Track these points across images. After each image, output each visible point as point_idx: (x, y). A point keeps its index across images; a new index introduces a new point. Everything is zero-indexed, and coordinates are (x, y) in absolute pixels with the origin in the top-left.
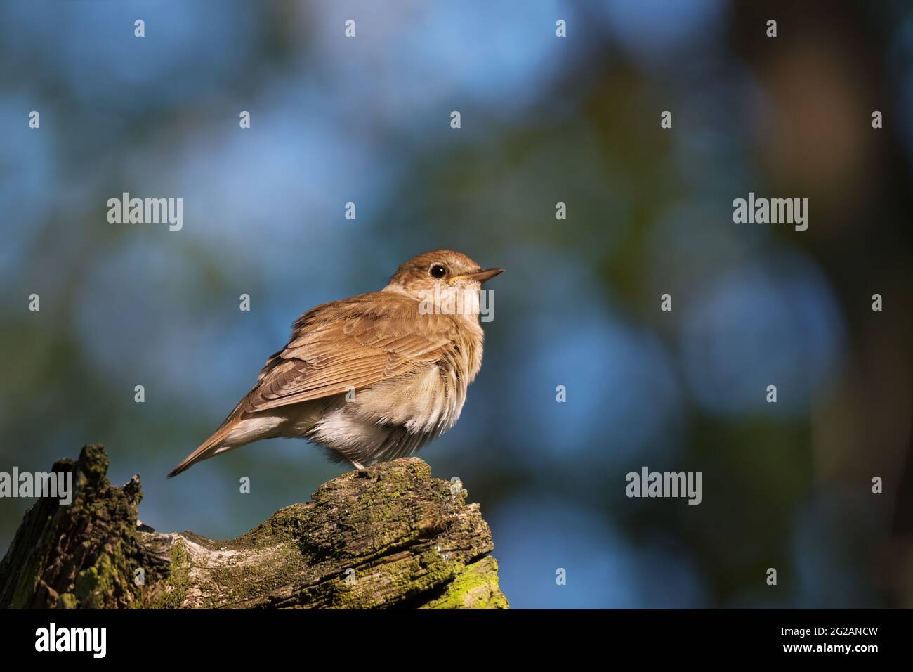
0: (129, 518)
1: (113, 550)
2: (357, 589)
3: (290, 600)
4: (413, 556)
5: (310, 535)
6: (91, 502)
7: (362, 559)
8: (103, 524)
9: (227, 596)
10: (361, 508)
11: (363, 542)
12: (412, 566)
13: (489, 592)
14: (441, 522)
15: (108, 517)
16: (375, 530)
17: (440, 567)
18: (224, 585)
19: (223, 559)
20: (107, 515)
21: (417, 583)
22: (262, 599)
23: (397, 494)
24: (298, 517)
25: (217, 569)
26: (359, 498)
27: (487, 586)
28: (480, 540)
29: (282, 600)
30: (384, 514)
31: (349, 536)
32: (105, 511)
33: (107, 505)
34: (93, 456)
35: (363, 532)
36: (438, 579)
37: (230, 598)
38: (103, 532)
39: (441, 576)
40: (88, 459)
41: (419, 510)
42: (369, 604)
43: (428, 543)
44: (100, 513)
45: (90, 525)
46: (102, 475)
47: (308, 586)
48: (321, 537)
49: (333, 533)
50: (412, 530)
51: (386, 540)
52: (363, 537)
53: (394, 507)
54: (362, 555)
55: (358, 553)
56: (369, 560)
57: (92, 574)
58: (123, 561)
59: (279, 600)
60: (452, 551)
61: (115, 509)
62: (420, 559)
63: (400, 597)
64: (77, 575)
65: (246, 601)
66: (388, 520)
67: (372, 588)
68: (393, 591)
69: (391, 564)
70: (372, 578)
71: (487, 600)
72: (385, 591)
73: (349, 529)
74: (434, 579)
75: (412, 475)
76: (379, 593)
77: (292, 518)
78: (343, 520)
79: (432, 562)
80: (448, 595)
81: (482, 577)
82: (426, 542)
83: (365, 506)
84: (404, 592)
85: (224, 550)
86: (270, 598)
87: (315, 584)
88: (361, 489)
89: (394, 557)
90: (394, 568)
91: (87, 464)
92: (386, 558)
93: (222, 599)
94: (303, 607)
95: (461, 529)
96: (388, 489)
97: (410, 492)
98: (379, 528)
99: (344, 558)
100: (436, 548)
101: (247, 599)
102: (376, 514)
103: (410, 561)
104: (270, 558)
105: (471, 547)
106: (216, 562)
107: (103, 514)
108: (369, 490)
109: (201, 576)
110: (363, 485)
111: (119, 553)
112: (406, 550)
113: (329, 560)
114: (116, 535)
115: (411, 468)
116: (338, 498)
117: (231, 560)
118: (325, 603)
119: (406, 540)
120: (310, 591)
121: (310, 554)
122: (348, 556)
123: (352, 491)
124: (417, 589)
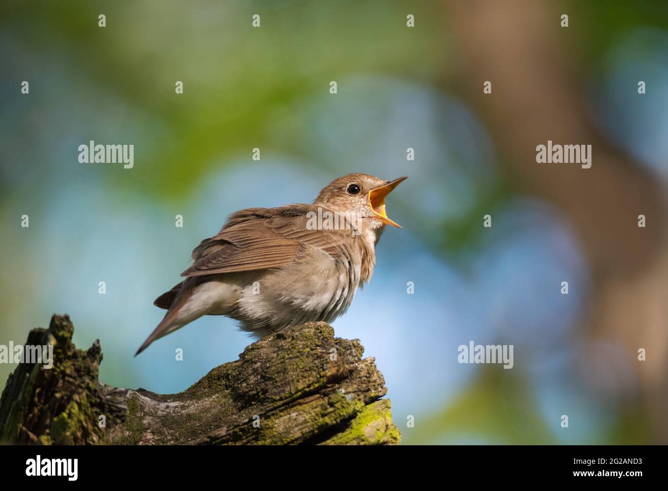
0: (91, 374)
1: (80, 399)
2: (278, 426)
3: (224, 438)
4: (322, 398)
5: (239, 386)
6: (61, 363)
7: (281, 402)
8: (71, 380)
9: (174, 438)
10: (279, 362)
11: (282, 389)
12: (322, 405)
13: (385, 425)
14: (344, 370)
15: (75, 374)
16: (291, 378)
17: (345, 405)
18: (171, 430)
19: (170, 408)
20: (74, 372)
21: (327, 420)
22: (203, 439)
23: (308, 349)
24: (229, 372)
25: (165, 416)
26: (278, 355)
27: (384, 420)
28: (376, 385)
29: (218, 439)
30: (298, 366)
31: (271, 384)
32: (72, 370)
33: (73, 365)
34: (61, 323)
35: (281, 381)
36: (344, 415)
37: (177, 439)
38: (72, 386)
39: (346, 413)
40: (57, 326)
41: (326, 361)
42: (289, 438)
43: (334, 387)
44: (68, 371)
45: (61, 381)
46: (69, 340)
47: (239, 426)
48: (248, 387)
49: (257, 383)
50: (321, 377)
51: (300, 386)
52: (282, 384)
53: (306, 360)
54: (281, 399)
55: (278, 398)
56: (287, 403)
57: (63, 418)
58: (88, 408)
59: (216, 438)
60: (354, 392)
61: (81, 367)
62: (328, 400)
63: (313, 431)
64: (51, 421)
65: (189, 441)
66: (301, 370)
67: (290, 424)
68: (307, 427)
69: (305, 405)
70: (290, 417)
71: (383, 431)
72: (300, 427)
73: (270, 379)
74: (340, 416)
75: (319, 335)
76: (296, 429)
77: (224, 374)
78: (265, 373)
79: (338, 402)
80: (352, 428)
81: (379, 413)
82: (333, 386)
83: (282, 360)
84: (316, 427)
85: (171, 402)
86: (209, 437)
87: (244, 424)
88: (279, 347)
89: (307, 400)
90: (307, 408)
91: (57, 331)
92: (301, 401)
93: (170, 440)
94: (235, 443)
95: (361, 376)
96: (300, 346)
97: (318, 348)
98: (294, 377)
99: (267, 402)
100: (340, 390)
101: (190, 439)
102: (292, 366)
103: (320, 402)
104: (207, 406)
105: (369, 390)
106: (164, 411)
107: (71, 372)
108: (285, 347)
109: (152, 423)
110: (280, 344)
111: (84, 401)
112: (317, 394)
113: (255, 404)
114: (81, 387)
115: (318, 329)
116: (261, 355)
117: (176, 409)
118: (253, 439)
119: (316, 385)
120: (241, 430)
121: (239, 401)
122: (270, 400)
123: (272, 349)
124: (327, 424)
